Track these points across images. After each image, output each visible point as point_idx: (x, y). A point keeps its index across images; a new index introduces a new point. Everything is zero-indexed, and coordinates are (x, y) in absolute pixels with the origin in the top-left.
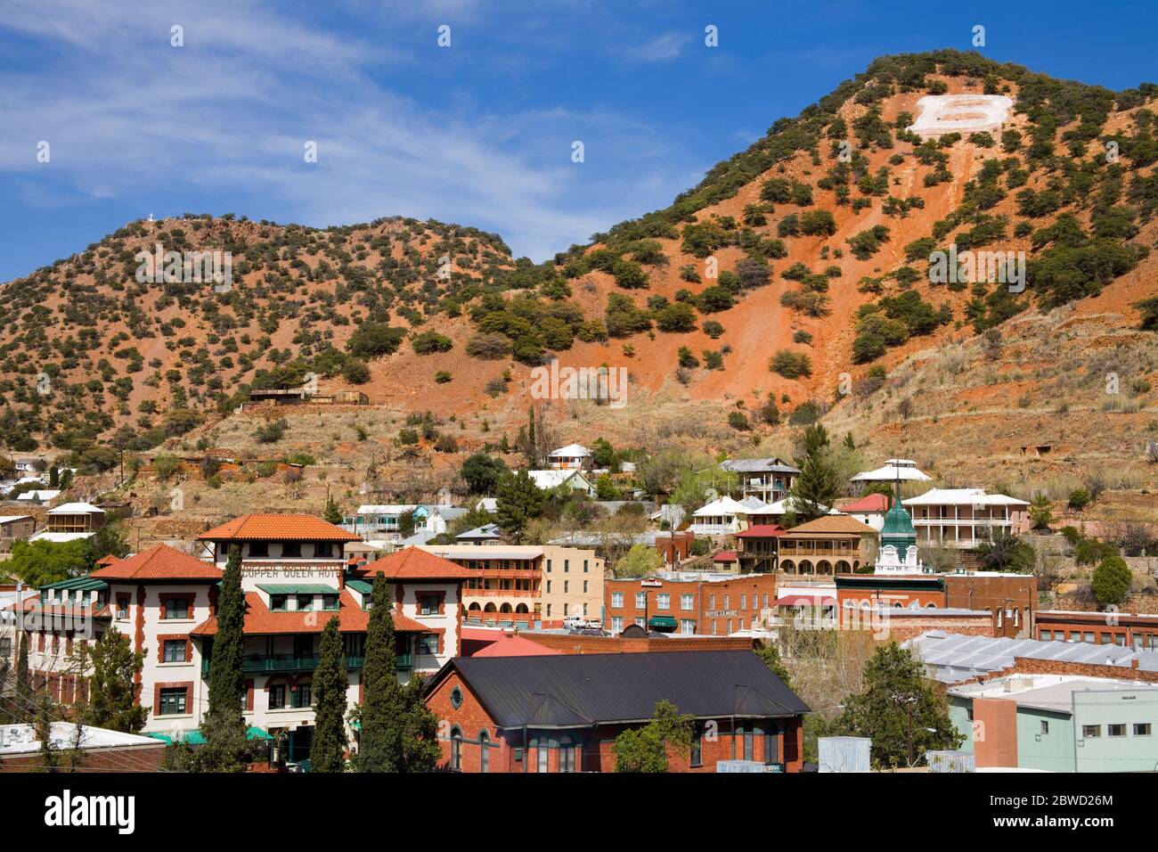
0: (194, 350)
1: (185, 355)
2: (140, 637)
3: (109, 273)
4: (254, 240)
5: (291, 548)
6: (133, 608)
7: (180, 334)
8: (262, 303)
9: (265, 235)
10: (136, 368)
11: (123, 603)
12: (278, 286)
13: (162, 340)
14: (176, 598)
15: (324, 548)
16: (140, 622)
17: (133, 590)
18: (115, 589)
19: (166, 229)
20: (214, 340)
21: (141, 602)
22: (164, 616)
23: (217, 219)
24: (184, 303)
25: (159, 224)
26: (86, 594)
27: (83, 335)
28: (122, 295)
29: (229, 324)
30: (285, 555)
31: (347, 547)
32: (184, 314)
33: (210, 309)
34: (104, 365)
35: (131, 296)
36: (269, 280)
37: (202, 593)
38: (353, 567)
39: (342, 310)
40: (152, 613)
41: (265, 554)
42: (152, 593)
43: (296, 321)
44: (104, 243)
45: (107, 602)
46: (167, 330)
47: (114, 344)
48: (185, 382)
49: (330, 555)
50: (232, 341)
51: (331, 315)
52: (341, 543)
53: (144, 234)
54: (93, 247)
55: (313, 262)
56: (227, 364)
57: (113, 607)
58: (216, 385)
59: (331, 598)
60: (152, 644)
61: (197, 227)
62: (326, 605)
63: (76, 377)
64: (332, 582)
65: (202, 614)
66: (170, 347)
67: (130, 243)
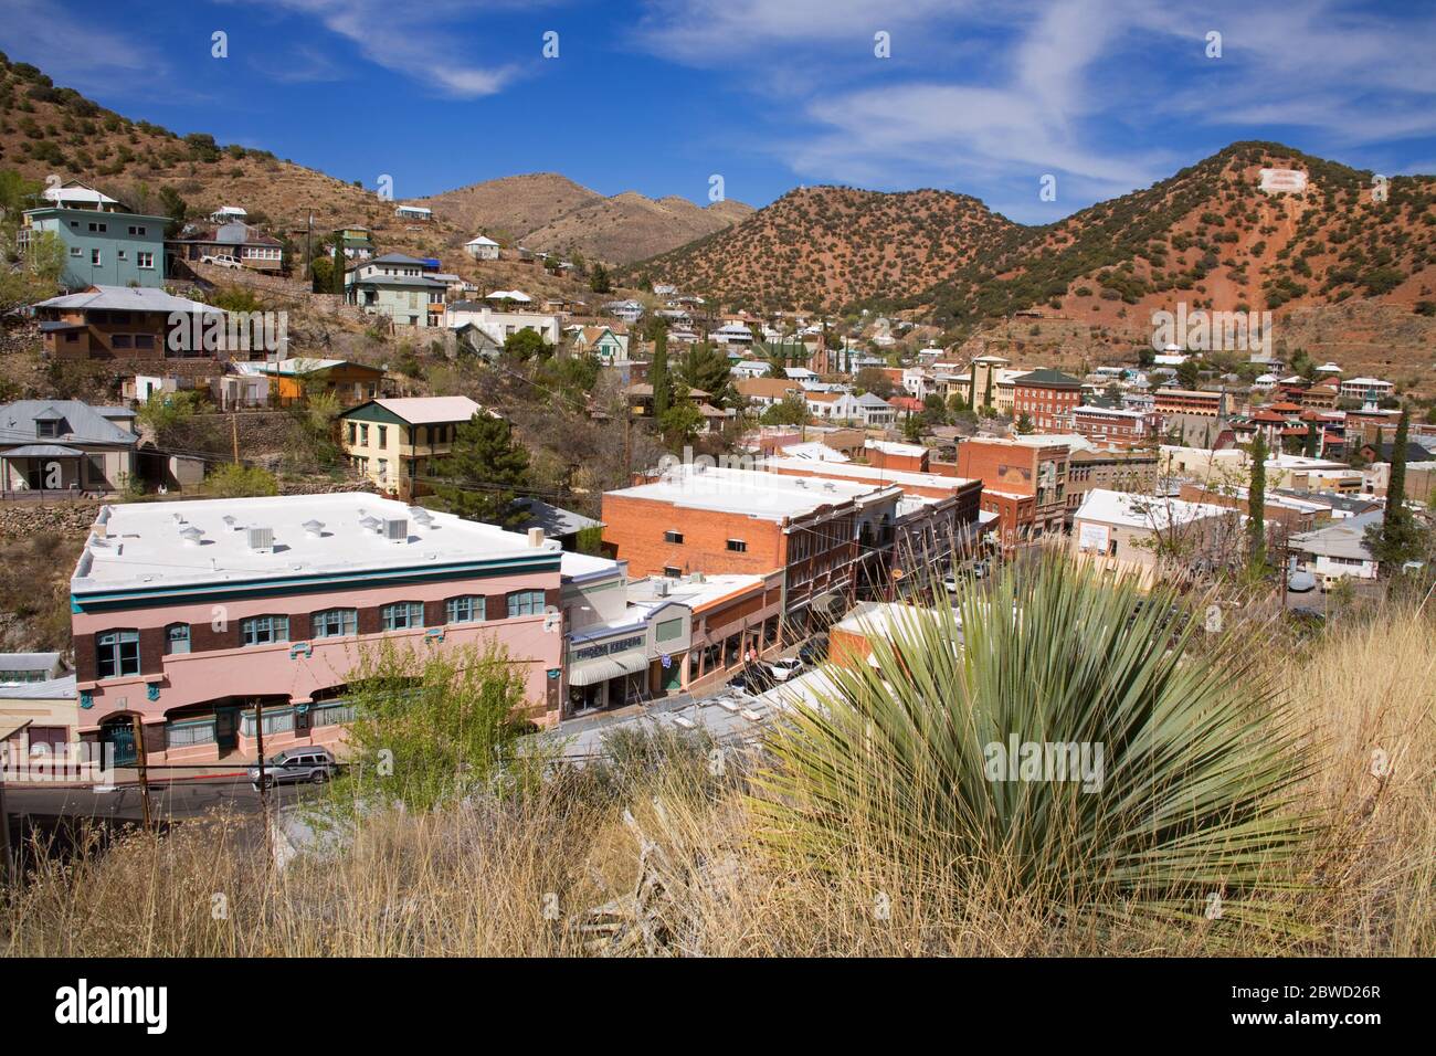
0: (847, 260)
1: (843, 262)
3: (792, 217)
4: (858, 200)
7: (838, 251)
8: (874, 235)
9: (862, 197)
10: (823, 269)
12: (878, 226)
13: (830, 255)
19: (812, 193)
20: (855, 255)
23: (837, 188)
24: (834, 234)
25: (808, 190)
27: (791, 251)
28: (802, 229)
29: (860, 247)
32: (835, 240)
33: (847, 238)
34: (807, 267)
35: (807, 230)
36: (873, 222)
39: (916, 240)
43: (894, 245)
44: (782, 200)
46: (830, 249)
47: (808, 256)
48: (848, 277)
50: (864, 256)
51: (911, 243)
53: (802, 195)
54: (776, 202)
55: (892, 212)
56: (866, 268)
58: (865, 279)
61: (828, 192)
63: (798, 274)
66: (835, 258)
67: (797, 201)
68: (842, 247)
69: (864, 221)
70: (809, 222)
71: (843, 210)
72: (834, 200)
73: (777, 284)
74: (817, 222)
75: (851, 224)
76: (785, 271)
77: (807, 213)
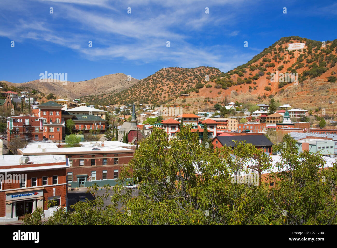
1: (170, 89)
2: (168, 132)
3: (158, 77)
4: (180, 71)
5: (190, 119)
6: (167, 128)
7: (169, 86)
8: (181, 80)
9: (181, 70)
10: (162, 91)
11: (165, 127)
12: (184, 78)
13: (166, 87)
14: (173, 127)
15: (195, 119)
16: (168, 130)
17: (167, 125)
18: (164, 125)
19: (167, 69)
20: (174, 87)
21: (168, 127)
22: (171, 129)
23: (174, 68)
24: (169, 81)
25: (166, 69)
26: (160, 126)
27: (155, 86)
28: (160, 80)
29: (176, 84)
30: (189, 120)
31: (198, 119)
32: (169, 83)
33: (173, 82)
34: (158, 91)
35: (161, 80)
36: (182, 77)
37: (177, 126)
38: (199, 122)
39: (194, 81)
40: (170, 129)
41: (186, 120)
42: (170, 126)
43: (187, 83)
44: (158, 72)
45: (163, 127)
46: (167, 85)
47: (159, 87)
48: (170, 93)
49: (196, 120)
50: (177, 87)
51: (192, 82)
52: (198, 118)
53: (163, 70)
54: (156, 73)
55: (189, 74)
56: (176, 90)
57: (164, 128)
58: (175, 93)
59: (196, 127)
60: (170, 133)
61: (171, 69)
62: (196, 128)
63: (154, 93)
64: (196, 124)
65: (177, 129)
66: (168, 88)
67: (161, 72)
68: (171, 85)
69: (180, 77)
70: (164, 77)
71: (175, 73)
72: (173, 71)
73: (146, 96)
74: (166, 78)
75: (176, 77)
76: (150, 92)
77: (163, 75)
